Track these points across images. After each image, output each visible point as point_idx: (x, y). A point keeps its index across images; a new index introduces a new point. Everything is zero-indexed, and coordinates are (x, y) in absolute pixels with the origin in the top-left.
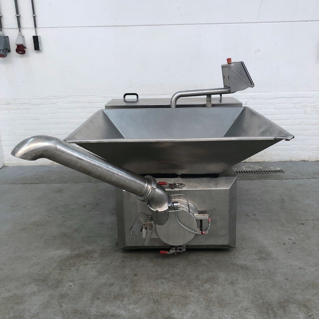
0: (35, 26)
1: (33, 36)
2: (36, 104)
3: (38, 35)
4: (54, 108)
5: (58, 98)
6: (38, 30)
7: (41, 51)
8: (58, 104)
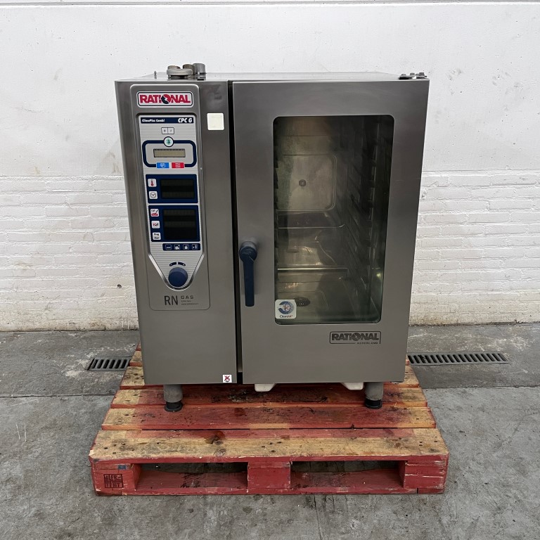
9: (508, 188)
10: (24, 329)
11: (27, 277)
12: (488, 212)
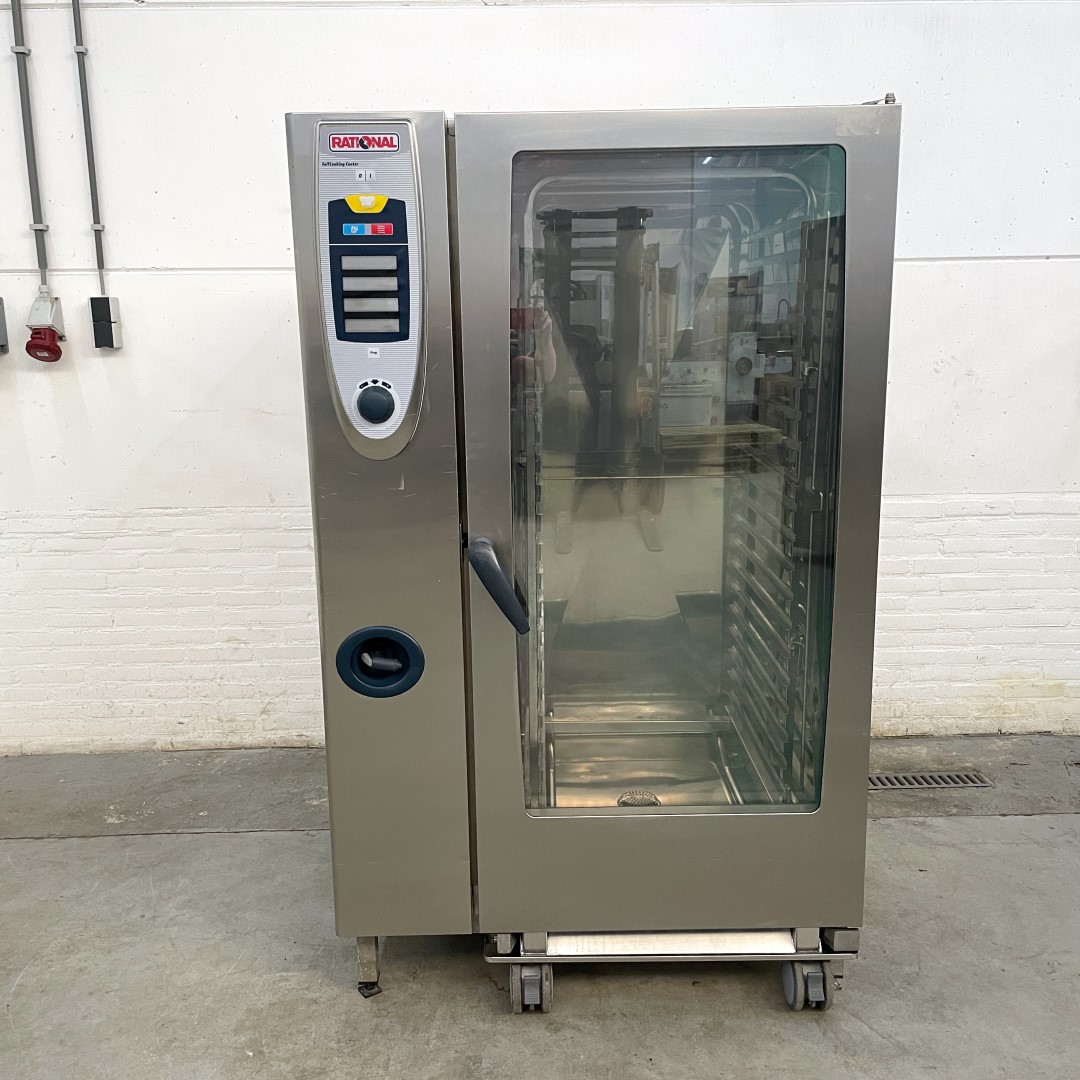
0: (101, 264)
1: (92, 299)
2: (97, 536)
3: (110, 294)
4: (161, 550)
5: (177, 515)
6: (111, 277)
7: (118, 349)
8: (179, 534)
9: (970, 520)
10: (225, 746)
11: (239, 661)
12: (943, 558)
